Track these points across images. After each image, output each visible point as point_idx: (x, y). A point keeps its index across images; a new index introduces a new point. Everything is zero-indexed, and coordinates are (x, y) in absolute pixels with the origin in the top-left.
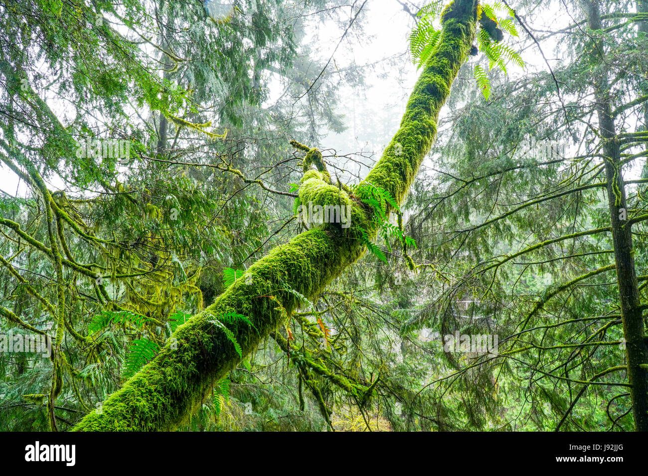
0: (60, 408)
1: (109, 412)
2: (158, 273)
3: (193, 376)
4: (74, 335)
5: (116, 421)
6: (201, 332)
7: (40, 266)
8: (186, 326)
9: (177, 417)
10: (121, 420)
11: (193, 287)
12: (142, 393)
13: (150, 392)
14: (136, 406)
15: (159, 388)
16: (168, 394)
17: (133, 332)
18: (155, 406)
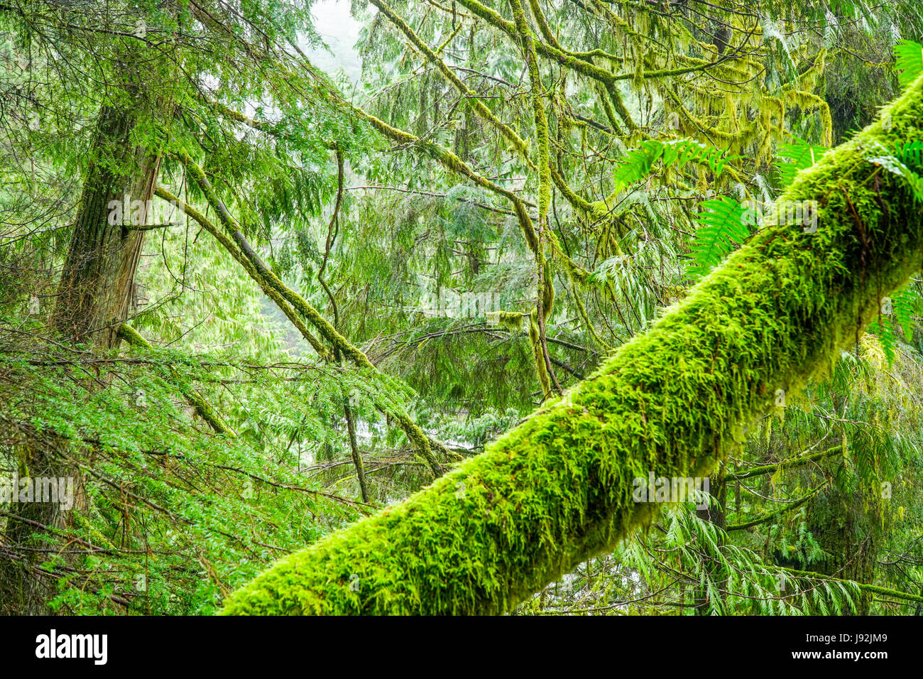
0: (551, 341)
1: (667, 340)
2: (731, 65)
3: (838, 279)
4: (571, 198)
5: (682, 360)
6: (852, 184)
7: (492, 61)
8: (817, 172)
9: (804, 362)
10: (691, 358)
11: (809, 97)
12: (730, 309)
13: (746, 307)
14: (720, 334)
15: (766, 300)
16: (785, 314)
17: (685, 195)
18: (759, 336)
